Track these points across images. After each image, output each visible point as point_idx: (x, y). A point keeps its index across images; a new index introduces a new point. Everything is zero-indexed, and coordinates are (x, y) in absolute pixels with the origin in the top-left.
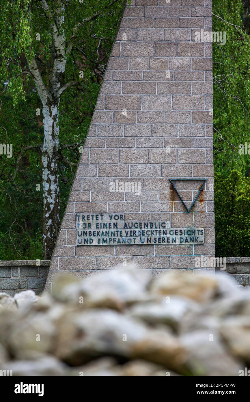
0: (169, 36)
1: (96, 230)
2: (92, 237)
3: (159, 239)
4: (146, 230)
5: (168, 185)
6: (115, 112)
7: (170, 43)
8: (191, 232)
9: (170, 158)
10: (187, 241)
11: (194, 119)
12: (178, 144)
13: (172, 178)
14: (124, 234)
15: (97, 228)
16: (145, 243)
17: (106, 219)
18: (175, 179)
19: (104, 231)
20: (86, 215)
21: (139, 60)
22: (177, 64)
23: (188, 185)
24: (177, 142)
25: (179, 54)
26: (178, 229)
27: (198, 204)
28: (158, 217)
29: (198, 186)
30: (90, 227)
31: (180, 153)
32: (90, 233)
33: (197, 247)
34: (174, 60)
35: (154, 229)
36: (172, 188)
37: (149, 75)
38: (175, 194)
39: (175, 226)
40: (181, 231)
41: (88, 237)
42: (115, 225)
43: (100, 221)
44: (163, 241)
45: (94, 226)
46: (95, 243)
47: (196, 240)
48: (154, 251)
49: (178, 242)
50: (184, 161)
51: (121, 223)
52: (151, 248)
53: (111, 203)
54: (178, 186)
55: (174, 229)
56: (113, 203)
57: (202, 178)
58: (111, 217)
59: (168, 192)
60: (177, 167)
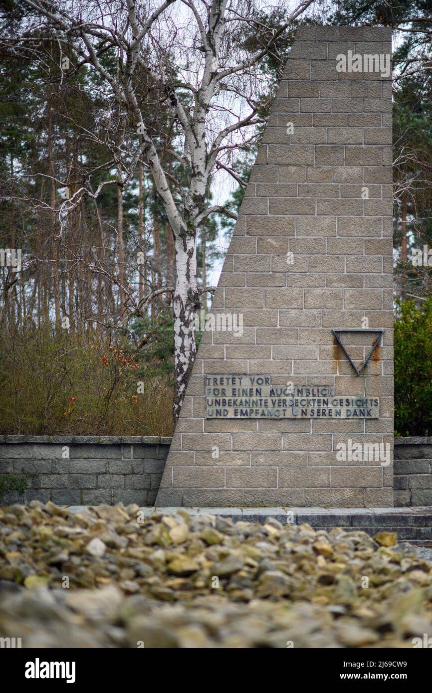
0: (333, 137)
1: (233, 398)
2: (227, 408)
3: (318, 411)
4: (300, 398)
5: (331, 338)
6: (260, 239)
7: (335, 147)
8: (361, 402)
9: (333, 302)
10: (355, 413)
11: (367, 249)
12: (345, 282)
13: (335, 329)
14: (270, 403)
15: (234, 395)
16: (299, 417)
17: (246, 383)
18: (341, 329)
19: (244, 399)
20: (218, 377)
21: (293, 169)
22: (345, 175)
23: (358, 338)
24: (342, 280)
25: (348, 162)
26: (344, 398)
27: (372, 364)
28: (316, 381)
29: (372, 339)
30: (224, 394)
31: (347, 295)
32: (224, 401)
33: (369, 422)
34: (341, 169)
35: (311, 397)
36: (337, 342)
37: (306, 189)
38: (340, 350)
39: (340, 394)
40: (347, 400)
41: (221, 408)
42: (259, 392)
43: (237, 386)
44: (324, 413)
45: (229, 392)
46: (231, 415)
47: (369, 414)
48: (311, 428)
49: (343, 415)
50: (353, 306)
51: (266, 389)
52: (306, 423)
53: (252, 362)
54: (344, 340)
55: (339, 397)
56: (256, 361)
57: (377, 329)
58: (252, 381)
59: (330, 347)
60: (343, 314)
